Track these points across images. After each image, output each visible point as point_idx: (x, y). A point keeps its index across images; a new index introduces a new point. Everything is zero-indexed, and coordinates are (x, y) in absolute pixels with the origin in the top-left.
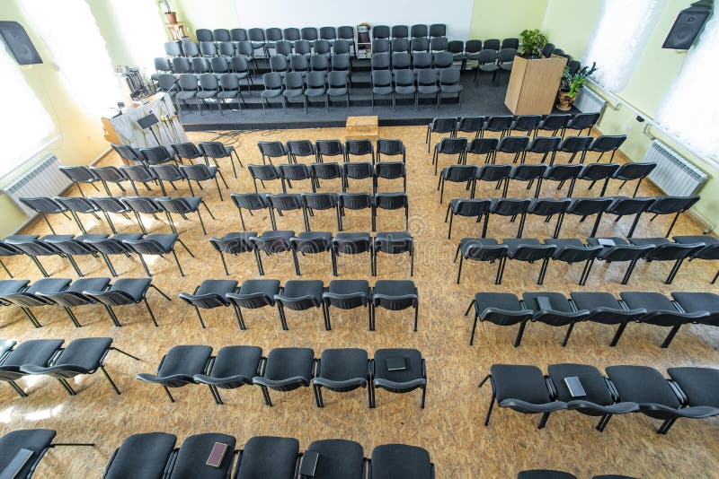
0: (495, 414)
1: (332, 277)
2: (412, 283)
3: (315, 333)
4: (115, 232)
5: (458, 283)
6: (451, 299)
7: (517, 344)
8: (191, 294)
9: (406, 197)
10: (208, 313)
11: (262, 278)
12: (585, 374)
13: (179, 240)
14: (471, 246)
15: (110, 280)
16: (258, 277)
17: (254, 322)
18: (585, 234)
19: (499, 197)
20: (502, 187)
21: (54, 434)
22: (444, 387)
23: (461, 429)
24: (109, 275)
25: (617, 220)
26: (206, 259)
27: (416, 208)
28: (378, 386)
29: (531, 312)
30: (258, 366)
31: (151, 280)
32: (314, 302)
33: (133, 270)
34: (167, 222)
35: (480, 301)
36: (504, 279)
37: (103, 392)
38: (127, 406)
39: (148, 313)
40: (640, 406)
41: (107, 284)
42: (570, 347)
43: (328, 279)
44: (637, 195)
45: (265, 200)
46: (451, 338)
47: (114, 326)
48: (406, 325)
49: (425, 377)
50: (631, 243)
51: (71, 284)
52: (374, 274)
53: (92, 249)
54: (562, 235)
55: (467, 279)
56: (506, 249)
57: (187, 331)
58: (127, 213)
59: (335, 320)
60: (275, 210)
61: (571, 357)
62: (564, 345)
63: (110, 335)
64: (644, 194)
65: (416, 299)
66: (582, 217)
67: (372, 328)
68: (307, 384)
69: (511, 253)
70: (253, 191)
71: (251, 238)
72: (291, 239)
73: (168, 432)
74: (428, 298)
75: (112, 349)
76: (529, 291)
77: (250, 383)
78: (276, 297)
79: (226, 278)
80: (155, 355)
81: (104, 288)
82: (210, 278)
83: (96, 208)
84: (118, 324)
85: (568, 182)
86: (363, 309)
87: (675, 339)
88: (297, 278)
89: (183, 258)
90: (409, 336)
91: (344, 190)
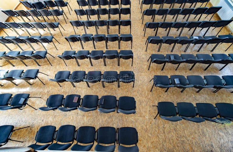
0: (153, 89)
1: (106, 50)
2: (132, 51)
3: (101, 67)
4: (31, 36)
5: (146, 51)
6: (144, 56)
7: (162, 70)
8: (61, 55)
9: (130, 21)
10: (67, 61)
11: (83, 50)
12: (181, 78)
13: (54, 38)
14: (151, 39)
17: (82, 64)
18: (189, 35)
19: (162, 21)
20: (164, 18)
21: (29, 95)
22: (140, 82)
23: (144, 93)
24: (33, 50)
25: (201, 30)
26: (64, 44)
27: (134, 26)
28: (120, 81)
29: (168, 60)
30: (84, 76)
31: (47, 51)
32: (100, 57)
33: (40, 48)
34: (48, 32)
35: (153, 57)
36: (161, 50)
37: (40, 84)
38: (48, 88)
39: (48, 62)
40: (194, 86)
41: (33, 53)
42: (178, 71)
43: (105, 50)
44: (211, 20)
45: (82, 23)
46: (143, 68)
47: (38, 66)
48: (129, 64)
49: (134, 79)
50: (204, 38)
51: (20, 53)
52: (119, 48)
53: (24, 41)
54: (181, 35)
55: (149, 50)
56: (162, 40)
57: (62, 67)
59: (107, 63)
60: (86, 27)
61: (177, 73)
62: (176, 70)
63: (38, 69)
64: (213, 20)
65: (133, 56)
66: (189, 29)
67: (119, 65)
68: (100, 81)
69: (164, 41)
70: (77, 20)
71: (78, 37)
72: (92, 37)
73: (61, 94)
74: (136, 56)
75: (39, 72)
76: (168, 54)
77: (83, 81)
78: (88, 56)
79: (72, 50)
80: (53, 74)
81: (32, 54)
82: (66, 50)
84: (39, 65)
85: (187, 16)
86: (116, 59)
87: (209, 68)
88: (95, 50)
89: (56, 44)
90: (130, 67)
91: (109, 19)
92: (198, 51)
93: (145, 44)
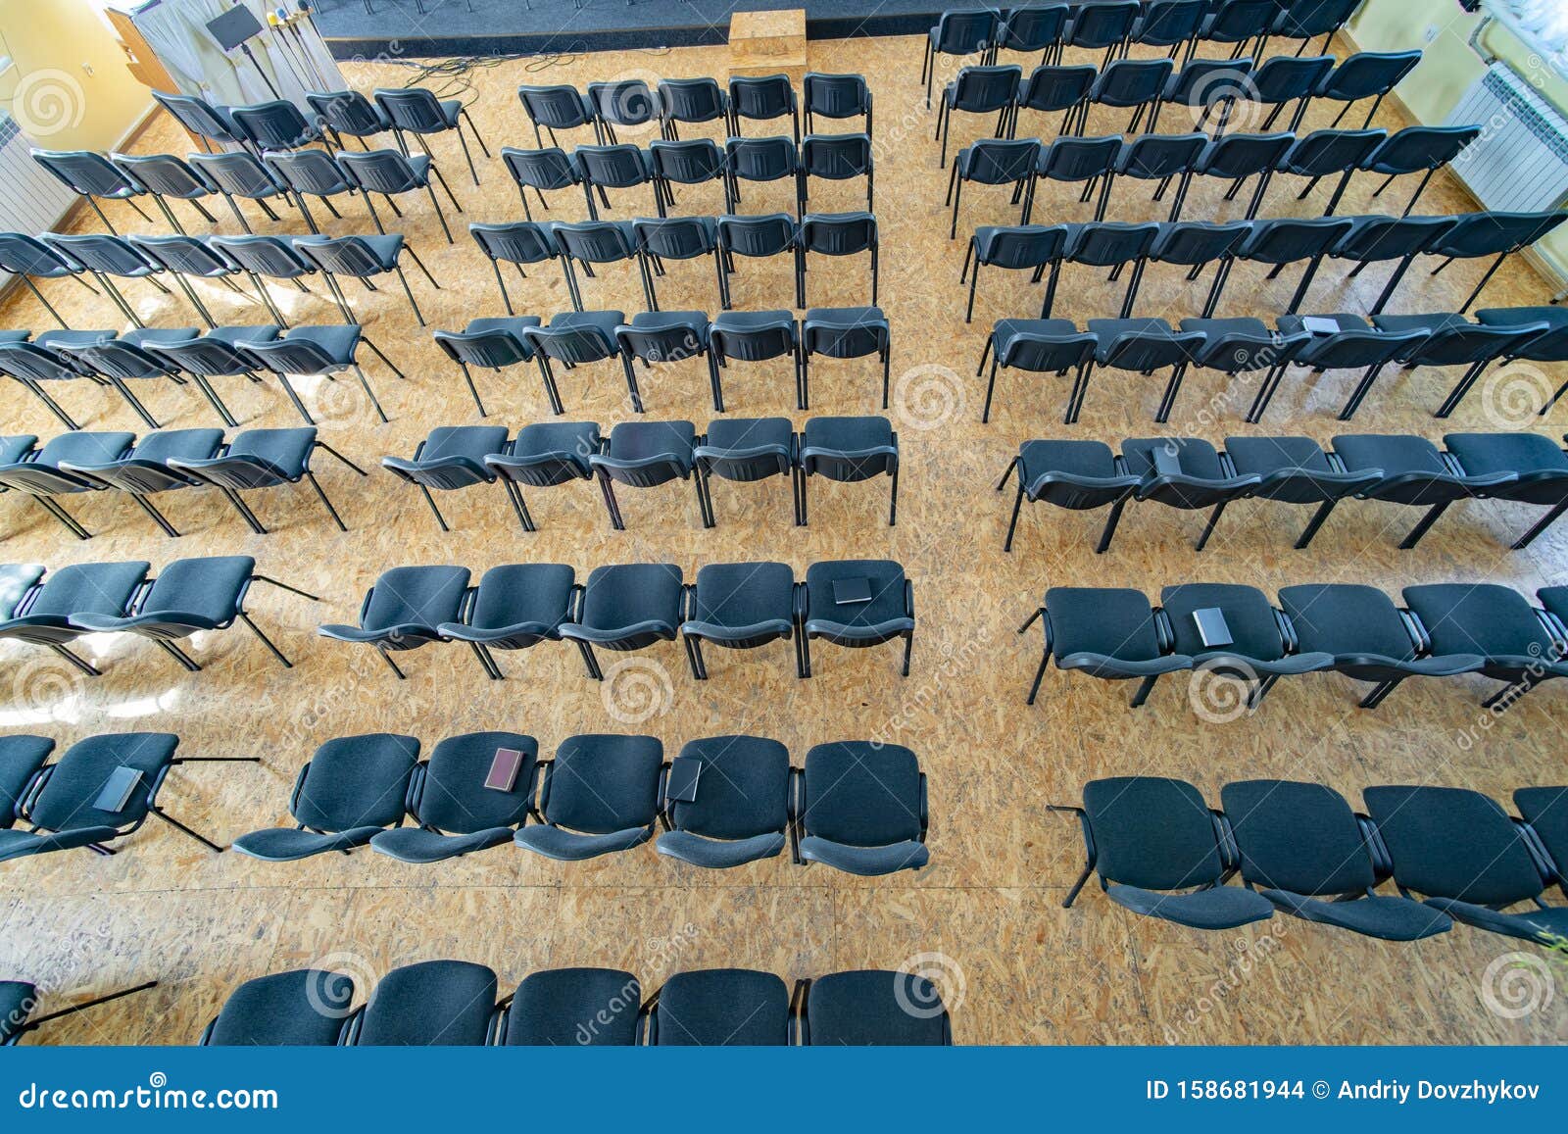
0: (1047, 682)
1: (713, 415)
2: (885, 423)
3: (682, 532)
4: (212, 325)
5: (985, 421)
6: (969, 456)
7: (1103, 547)
8: (410, 459)
9: (873, 224)
10: (451, 499)
11: (561, 419)
12: (1236, 603)
13: (364, 339)
14: (1016, 338)
15: (222, 435)
16: (551, 418)
17: (551, 515)
18: (1273, 308)
19: (1086, 218)
20: (1095, 197)
21: (176, 741)
22: (950, 634)
23: (981, 712)
24: (219, 423)
25: (1354, 274)
26: (431, 382)
27: (896, 250)
28: (815, 635)
29: (1138, 481)
30: (567, 603)
31: (315, 432)
32: (676, 468)
33: (271, 412)
34: (332, 299)
35: (1031, 459)
36: (1084, 411)
37: (255, 663)
38: (310, 688)
39: (322, 504)
40: (1336, 660)
41: (218, 443)
42: (1212, 552)
43: (704, 418)
44: (1414, 212)
45: (551, 239)
46: (968, 539)
47: (252, 533)
48: (871, 514)
49: (911, 615)
50: (1377, 325)
51: (136, 444)
52: (803, 406)
53: (166, 363)
54: (1221, 311)
55: (1004, 411)
56: (1093, 343)
57: (412, 539)
58: (231, 277)
59: (723, 506)
60: (576, 262)
61: (1210, 570)
62: (1200, 547)
63: (248, 552)
64: (1431, 209)
65: (894, 457)
66: (1273, 266)
67: (801, 520)
68: (671, 636)
69: (1104, 352)
70: (519, 217)
71: (526, 330)
72: (618, 330)
73: (400, 732)
74: (918, 456)
75: (257, 578)
76: (1136, 436)
77: (555, 636)
78: (593, 459)
79: (482, 423)
80: (351, 590)
81: (212, 453)
82: (446, 424)
83: (154, 265)
84: (260, 529)
85: (1252, 181)
86: (780, 482)
87: (1431, 531)
88: (638, 418)
89: (381, 381)
90: (879, 535)
91: (731, 210)
92: (1346, 415)
93: (973, 375)
